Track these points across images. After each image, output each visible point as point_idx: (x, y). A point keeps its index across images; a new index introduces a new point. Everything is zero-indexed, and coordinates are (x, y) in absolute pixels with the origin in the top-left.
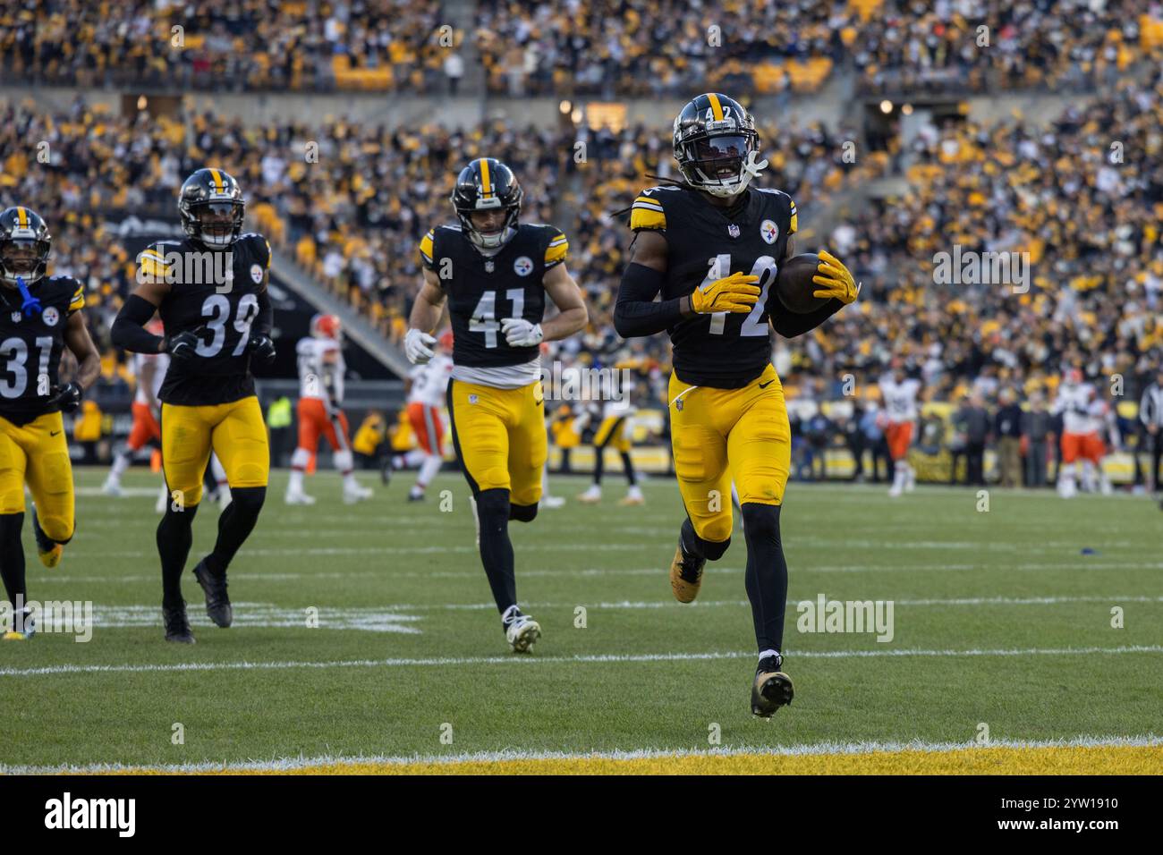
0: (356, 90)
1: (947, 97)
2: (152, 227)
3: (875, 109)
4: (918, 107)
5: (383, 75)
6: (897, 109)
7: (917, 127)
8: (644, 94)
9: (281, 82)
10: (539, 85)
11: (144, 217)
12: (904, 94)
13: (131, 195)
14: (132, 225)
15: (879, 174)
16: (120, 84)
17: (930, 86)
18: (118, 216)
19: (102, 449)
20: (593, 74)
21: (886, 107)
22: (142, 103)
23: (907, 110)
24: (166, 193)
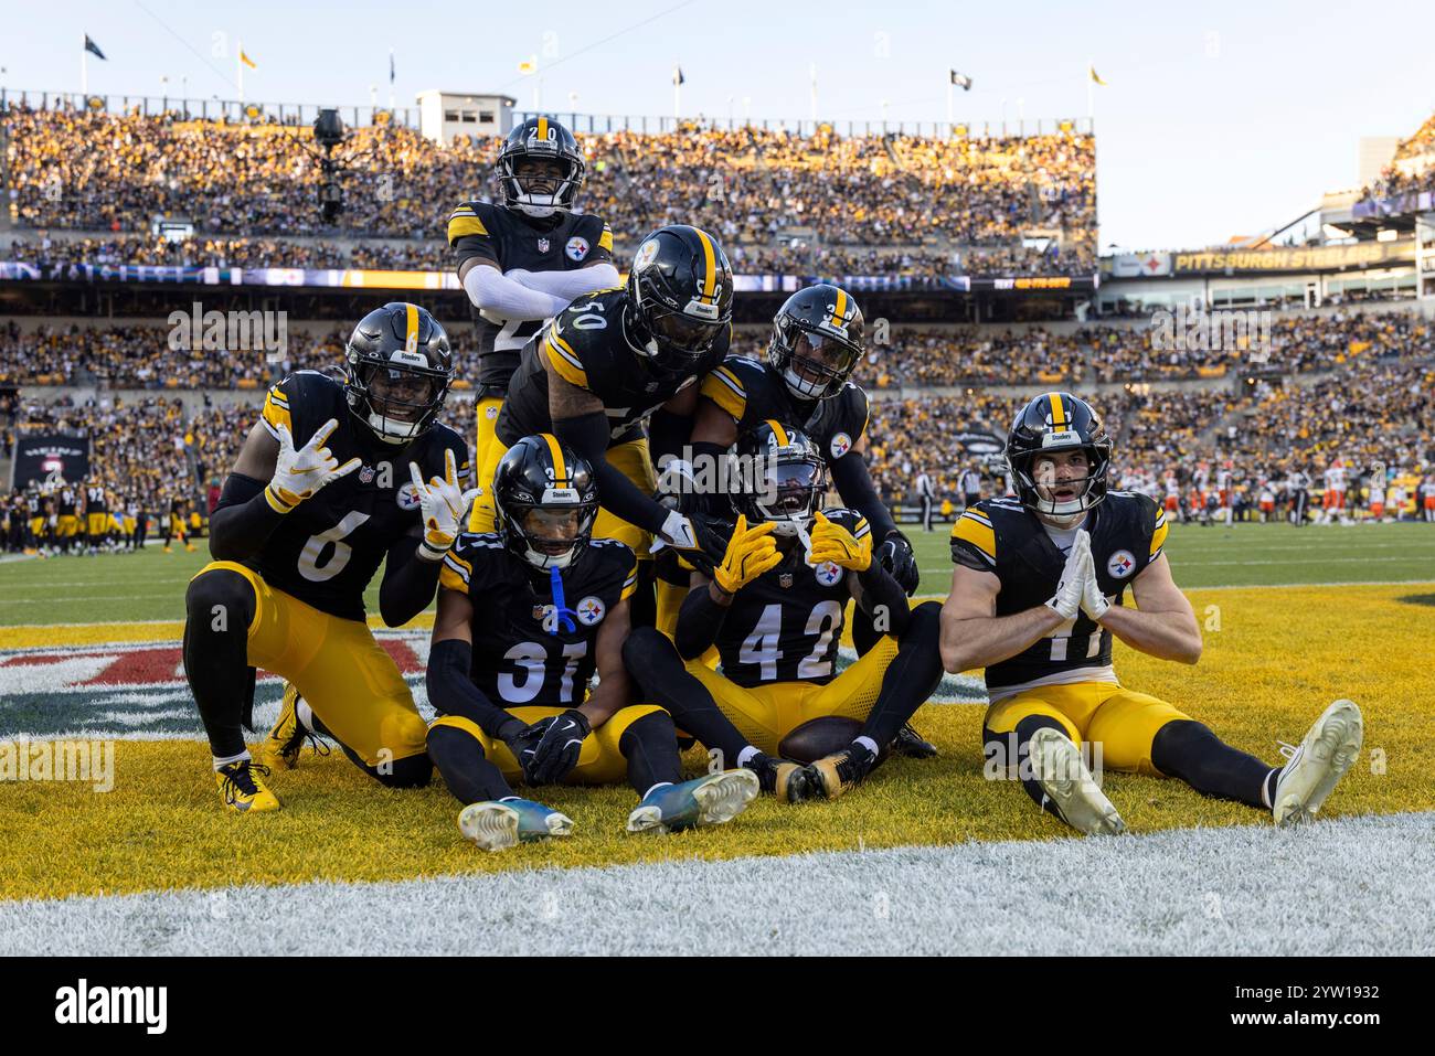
0: (1048, 384)
1: (1274, 376)
2: (973, 436)
3: (1246, 382)
4: (1264, 380)
5: (1058, 377)
6: (1256, 381)
7: (1264, 388)
8: (1158, 380)
9: (1023, 382)
10: (1118, 377)
11: (969, 432)
12: (1257, 376)
13: (963, 425)
14: (965, 436)
15: (1247, 406)
16: (961, 384)
17: (1267, 373)
18: (959, 433)
19: (951, 518)
20: (1138, 374)
21: (1251, 381)
22: (970, 391)
23: (1260, 382)
24: (978, 424)
